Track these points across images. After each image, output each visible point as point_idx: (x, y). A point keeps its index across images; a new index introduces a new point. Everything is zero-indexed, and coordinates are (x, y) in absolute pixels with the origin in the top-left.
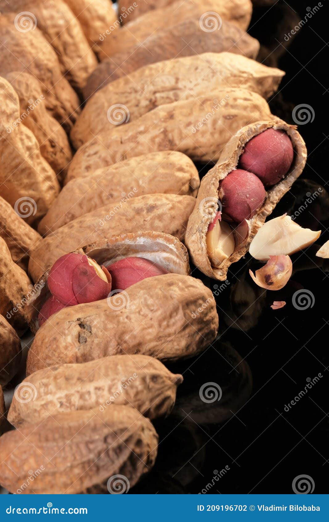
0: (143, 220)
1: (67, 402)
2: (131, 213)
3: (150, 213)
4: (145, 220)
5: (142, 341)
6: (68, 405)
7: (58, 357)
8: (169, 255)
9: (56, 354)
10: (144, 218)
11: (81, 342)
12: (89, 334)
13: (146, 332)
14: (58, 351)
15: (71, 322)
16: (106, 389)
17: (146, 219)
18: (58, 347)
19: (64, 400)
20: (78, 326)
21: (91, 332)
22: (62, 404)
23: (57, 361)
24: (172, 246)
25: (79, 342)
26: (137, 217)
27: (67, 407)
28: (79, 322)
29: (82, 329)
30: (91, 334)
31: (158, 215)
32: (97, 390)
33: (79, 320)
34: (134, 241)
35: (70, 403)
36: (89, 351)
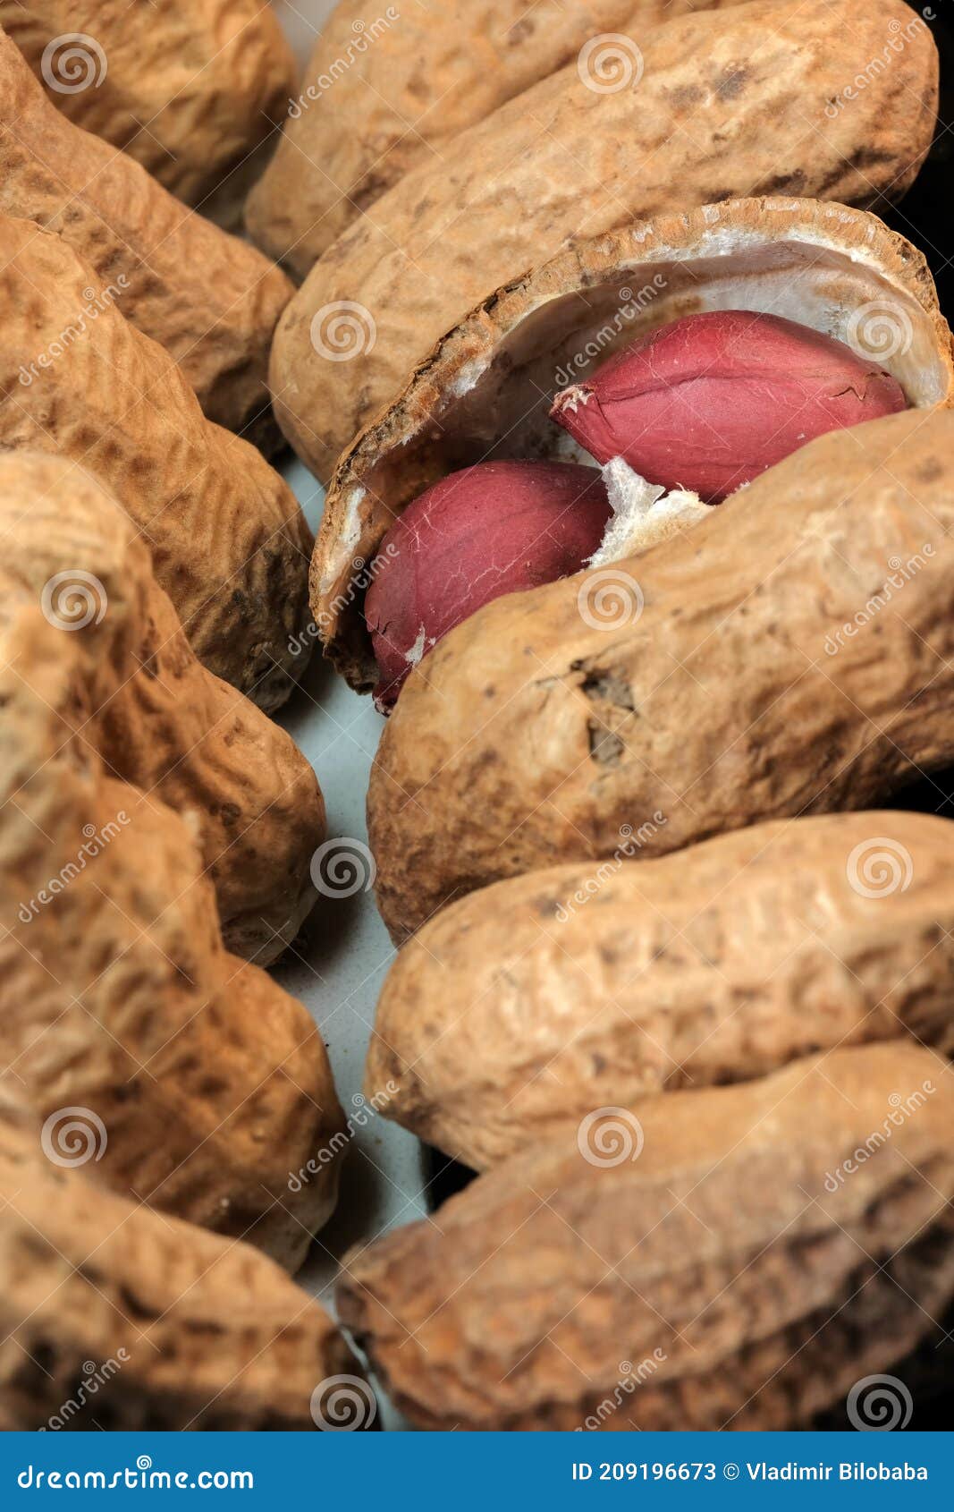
0: (709, 135)
1: (621, 1053)
2: (656, 117)
3: (730, 104)
4: (716, 138)
5: (845, 714)
6: (627, 1063)
7: (511, 826)
8: (841, 276)
9: (505, 816)
10: (711, 127)
11: (602, 756)
12: (629, 716)
13: (859, 678)
14: (511, 803)
15: (549, 684)
16: (780, 993)
17: (721, 132)
18: (505, 787)
19: (609, 1051)
20: (578, 695)
21: (631, 709)
22: (601, 1066)
23: (510, 837)
24: (859, 255)
25: (594, 757)
26: (680, 128)
27: (624, 1073)
28: (580, 677)
29: (597, 702)
30: (637, 716)
31: (768, 103)
32: (744, 1003)
33: (577, 666)
34: (693, 246)
35: (635, 1057)
36: (643, 787)
